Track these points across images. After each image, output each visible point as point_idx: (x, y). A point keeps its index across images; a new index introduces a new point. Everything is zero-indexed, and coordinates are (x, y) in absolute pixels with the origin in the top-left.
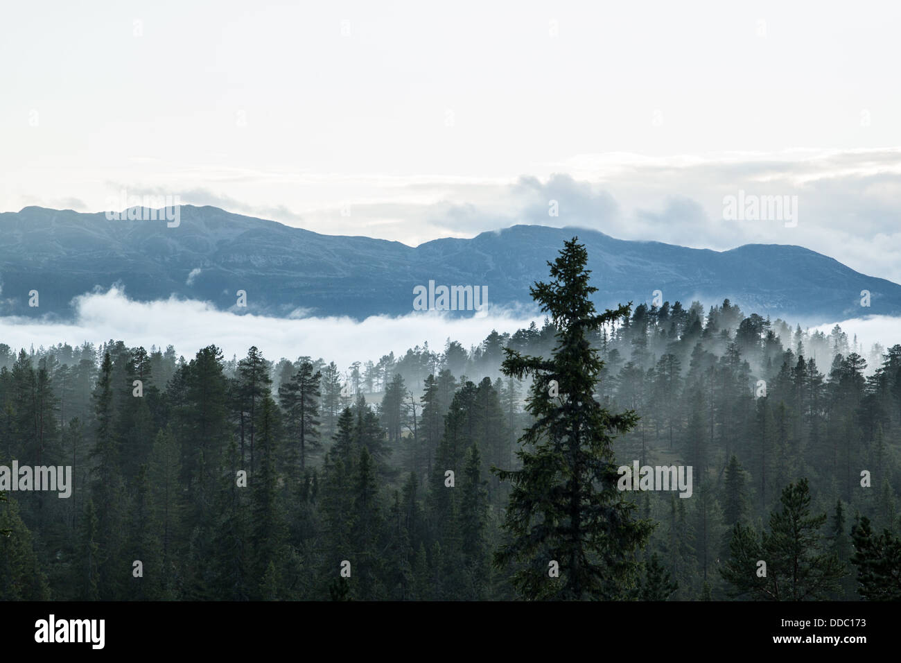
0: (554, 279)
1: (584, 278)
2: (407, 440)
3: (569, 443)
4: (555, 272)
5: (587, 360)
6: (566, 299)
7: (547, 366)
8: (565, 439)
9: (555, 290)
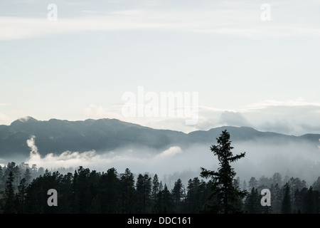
0: (218, 144)
1: (229, 144)
2: (182, 202)
3: (224, 201)
4: (219, 142)
5: (230, 172)
6: (222, 151)
7: (216, 174)
8: (222, 200)
9: (219, 148)
